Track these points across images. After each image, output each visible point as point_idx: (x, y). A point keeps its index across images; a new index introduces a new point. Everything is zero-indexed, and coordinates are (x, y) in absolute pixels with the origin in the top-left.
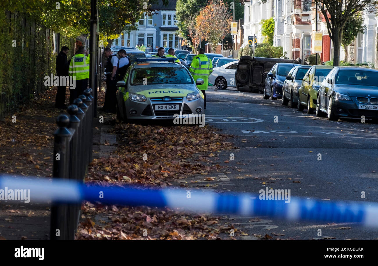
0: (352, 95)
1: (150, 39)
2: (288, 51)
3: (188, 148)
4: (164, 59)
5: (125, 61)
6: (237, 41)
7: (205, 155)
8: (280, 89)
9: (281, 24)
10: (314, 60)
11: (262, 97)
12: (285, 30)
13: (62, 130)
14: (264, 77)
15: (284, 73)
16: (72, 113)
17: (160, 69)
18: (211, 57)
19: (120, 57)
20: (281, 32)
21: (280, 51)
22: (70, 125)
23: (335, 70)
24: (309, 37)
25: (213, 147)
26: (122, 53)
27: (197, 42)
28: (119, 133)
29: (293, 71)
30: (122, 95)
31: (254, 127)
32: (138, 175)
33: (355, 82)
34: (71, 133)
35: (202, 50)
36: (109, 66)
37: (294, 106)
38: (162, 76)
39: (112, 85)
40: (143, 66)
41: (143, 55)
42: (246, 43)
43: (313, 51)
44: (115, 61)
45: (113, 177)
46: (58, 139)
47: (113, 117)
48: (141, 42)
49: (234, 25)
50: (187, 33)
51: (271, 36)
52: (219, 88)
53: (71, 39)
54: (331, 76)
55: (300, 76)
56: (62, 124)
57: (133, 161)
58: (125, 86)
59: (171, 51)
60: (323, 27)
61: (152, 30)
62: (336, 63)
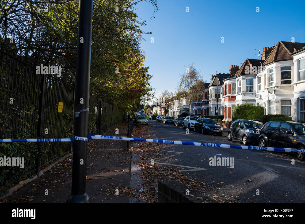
0: (167, 120)
1: (140, 113)
2: (159, 114)
3: (146, 128)
4: (142, 116)
5: (137, 116)
6: (152, 113)
7: (148, 129)
8: (158, 120)
9: (158, 111)
10: (162, 116)
11: (155, 121)
12: (159, 112)
13: (129, 126)
14: (156, 118)
15: (158, 117)
16: (130, 123)
17: (142, 117)
18: (149, 115)
19: (136, 115)
20: (158, 112)
21: (158, 115)
22: (130, 125)
23: (165, 117)
24: (162, 113)
25: (149, 127)
26: (137, 115)
27: (147, 113)
28: (136, 125)
29: (160, 117)
30: (137, 120)
31: (154, 125)
32: (139, 131)
33: (168, 119)
34: (130, 126)
35: (147, 114)
36: (135, 116)
37: (160, 122)
38: (142, 118)
39: (135, 119)
40: (139, 116)
41: (139, 115)
42: (153, 113)
43: (162, 114)
44: (136, 116)
45: (136, 132)
46: (128, 127)
47: (136, 123)
48: (139, 113)
49: (152, 111)
50: (145, 112)
51: (157, 113)
52: (150, 120)
53: (130, 113)
54: (165, 118)
55: (161, 118)
56: (129, 125)
57: (138, 129)
58: (137, 119)
59: (143, 115)
60: (164, 111)
61: (141, 112)
62: (165, 116)
